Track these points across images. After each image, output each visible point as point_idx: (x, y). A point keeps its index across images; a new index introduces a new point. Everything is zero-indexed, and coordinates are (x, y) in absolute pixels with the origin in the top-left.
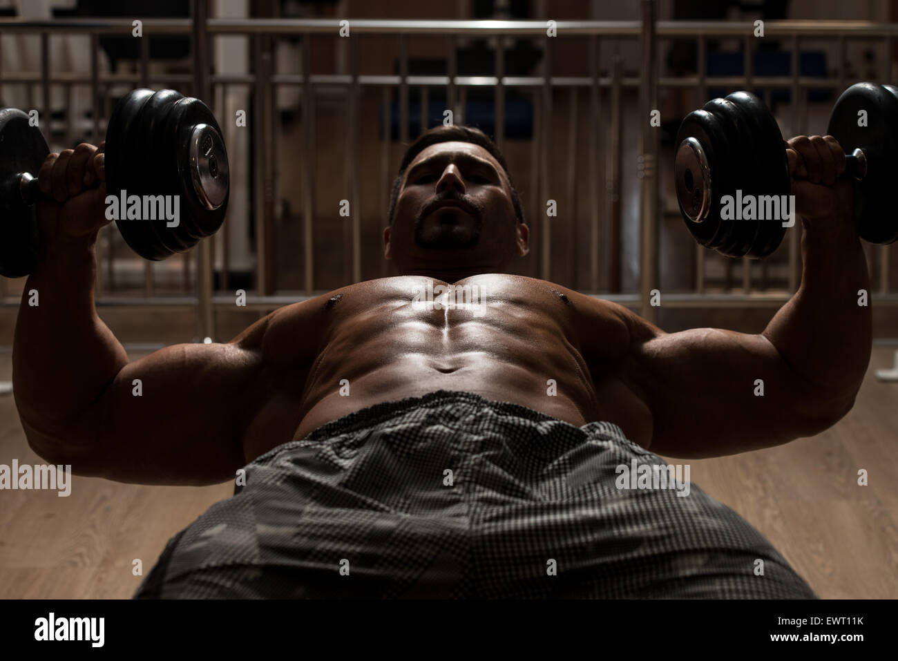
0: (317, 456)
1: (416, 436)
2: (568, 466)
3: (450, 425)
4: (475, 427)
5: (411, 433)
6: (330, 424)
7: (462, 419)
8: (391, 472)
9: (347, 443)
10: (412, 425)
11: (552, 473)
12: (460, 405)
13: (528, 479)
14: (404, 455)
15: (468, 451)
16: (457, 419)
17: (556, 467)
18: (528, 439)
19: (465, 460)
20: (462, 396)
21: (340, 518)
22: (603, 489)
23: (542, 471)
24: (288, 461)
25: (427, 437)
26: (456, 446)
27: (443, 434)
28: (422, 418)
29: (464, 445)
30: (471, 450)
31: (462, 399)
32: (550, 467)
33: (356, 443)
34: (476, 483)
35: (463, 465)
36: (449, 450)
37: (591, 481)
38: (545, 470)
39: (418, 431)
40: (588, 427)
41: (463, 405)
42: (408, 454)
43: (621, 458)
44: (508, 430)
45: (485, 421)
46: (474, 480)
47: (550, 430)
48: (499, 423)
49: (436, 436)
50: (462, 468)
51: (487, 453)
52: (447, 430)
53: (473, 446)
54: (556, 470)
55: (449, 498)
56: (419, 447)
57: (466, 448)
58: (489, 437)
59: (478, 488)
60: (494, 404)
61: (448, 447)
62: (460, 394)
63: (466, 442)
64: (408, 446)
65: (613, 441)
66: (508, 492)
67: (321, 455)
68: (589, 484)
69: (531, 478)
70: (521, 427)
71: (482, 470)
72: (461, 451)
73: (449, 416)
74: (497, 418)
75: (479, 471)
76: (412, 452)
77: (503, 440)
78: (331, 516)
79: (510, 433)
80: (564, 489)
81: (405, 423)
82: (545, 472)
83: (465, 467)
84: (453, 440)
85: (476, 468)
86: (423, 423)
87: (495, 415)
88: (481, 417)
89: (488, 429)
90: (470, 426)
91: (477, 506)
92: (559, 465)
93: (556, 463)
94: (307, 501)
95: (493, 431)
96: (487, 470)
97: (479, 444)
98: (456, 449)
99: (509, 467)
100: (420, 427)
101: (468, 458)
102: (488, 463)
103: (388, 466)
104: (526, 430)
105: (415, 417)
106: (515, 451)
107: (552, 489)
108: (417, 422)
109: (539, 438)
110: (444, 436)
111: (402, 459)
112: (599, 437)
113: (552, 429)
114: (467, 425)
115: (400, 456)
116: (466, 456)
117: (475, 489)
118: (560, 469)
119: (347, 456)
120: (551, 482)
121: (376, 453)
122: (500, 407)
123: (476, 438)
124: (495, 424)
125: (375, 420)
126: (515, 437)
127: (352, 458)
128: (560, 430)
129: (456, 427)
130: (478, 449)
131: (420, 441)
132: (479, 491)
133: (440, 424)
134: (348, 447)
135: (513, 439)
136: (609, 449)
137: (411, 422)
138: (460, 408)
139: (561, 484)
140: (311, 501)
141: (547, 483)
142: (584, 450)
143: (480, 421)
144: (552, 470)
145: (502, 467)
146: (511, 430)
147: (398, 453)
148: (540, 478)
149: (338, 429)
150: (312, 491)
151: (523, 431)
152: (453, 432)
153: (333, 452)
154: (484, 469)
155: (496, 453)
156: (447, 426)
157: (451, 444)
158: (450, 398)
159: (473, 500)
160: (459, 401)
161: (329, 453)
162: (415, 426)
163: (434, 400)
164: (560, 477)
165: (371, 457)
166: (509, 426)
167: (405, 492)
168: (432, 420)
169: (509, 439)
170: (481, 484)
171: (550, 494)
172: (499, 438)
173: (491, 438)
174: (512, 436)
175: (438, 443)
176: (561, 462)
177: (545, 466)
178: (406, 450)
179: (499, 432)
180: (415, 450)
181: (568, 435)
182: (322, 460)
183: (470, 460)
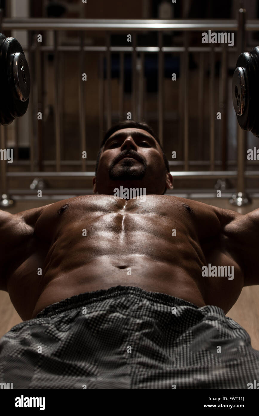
0: (46, 331)
1: (103, 320)
2: (191, 337)
3: (123, 312)
4: (138, 313)
5: (100, 318)
6: (55, 305)
7: (131, 308)
8: (87, 343)
9: (64, 320)
10: (101, 312)
11: (182, 342)
12: (129, 297)
13: (168, 345)
14: (95, 332)
15: (133, 330)
16: (128, 308)
17: (184, 338)
18: (169, 320)
19: (131, 336)
20: (131, 289)
21: (54, 382)
22: (210, 355)
23: (176, 340)
24: (29, 334)
25: (109, 321)
26: (126, 327)
27: (118, 319)
28: (107, 308)
29: (131, 326)
30: (135, 329)
31: (131, 291)
32: (181, 338)
33: (69, 320)
34: (137, 351)
35: (130, 339)
36: (122, 329)
37: (204, 349)
38: (178, 339)
39: (104, 317)
40: (205, 309)
41: (132, 296)
42: (98, 331)
43: (222, 333)
44: (157, 315)
45: (144, 309)
46: (135, 349)
47: (182, 313)
48: (152, 311)
49: (115, 321)
50: (129, 341)
51: (144, 331)
52: (121, 316)
53: (136, 327)
54: (184, 340)
55: (121, 361)
56: (104, 327)
57: (132, 328)
58: (145, 320)
59: (138, 354)
60: (150, 294)
61: (121, 328)
62: (130, 288)
63: (132, 324)
64: (98, 326)
65: (218, 321)
66: (155, 357)
67: (48, 331)
68: (203, 351)
69: (170, 345)
70: (165, 313)
71: (141, 343)
72: (129, 330)
73: (123, 306)
74: (151, 307)
75: (139, 344)
76: (100, 330)
77: (154, 322)
78: (49, 381)
79: (158, 317)
80: (188, 353)
81: (97, 311)
82: (178, 341)
83: (131, 340)
84: (125, 323)
85: (137, 341)
86: (107, 312)
87: (150, 305)
88: (142, 306)
89: (145, 315)
90: (135, 312)
91: (136, 368)
92: (186, 336)
93: (184, 335)
94: (35, 368)
95: (148, 316)
96: (143, 343)
97: (139, 326)
98: (126, 329)
99: (157, 339)
100: (106, 314)
101: (133, 335)
102: (144, 338)
103: (86, 340)
104: (168, 315)
105: (103, 307)
106: (161, 328)
107: (182, 352)
108: (104, 311)
109: (175, 319)
110: (119, 321)
111: (94, 334)
112: (210, 318)
113: (183, 312)
114: (133, 311)
115: (93, 332)
116: (132, 333)
117: (135, 355)
118: (186, 339)
119: (64, 330)
120: (181, 347)
121: (79, 331)
122: (154, 295)
123: (138, 321)
124: (150, 311)
125: (81, 303)
126: (161, 319)
127: (67, 331)
128: (188, 312)
129: (127, 313)
130: (139, 329)
131: (105, 324)
132: (138, 357)
133: (117, 312)
134: (65, 323)
135: (160, 321)
136: (215, 326)
137: (101, 310)
138: (129, 298)
139: (187, 349)
140: (38, 368)
141: (179, 348)
142: (201, 327)
143: (141, 309)
144: (182, 340)
145: (152, 340)
146: (159, 315)
147: (92, 330)
148: (175, 345)
149: (60, 308)
150: (39, 361)
151: (166, 315)
152: (125, 317)
153: (55, 329)
154: (142, 342)
155: (150, 330)
156: (121, 313)
157: (123, 326)
158: (124, 291)
159: (134, 364)
160: (129, 293)
161: (53, 330)
162: (103, 313)
163: (115, 292)
164: (187, 344)
165: (76, 334)
166: (158, 313)
167: (95, 357)
168: (113, 309)
169: (158, 321)
170: (139, 352)
171: (180, 356)
172: (152, 321)
173: (147, 321)
174: (159, 319)
175: (116, 325)
176: (188, 335)
177: (178, 336)
178: (97, 329)
179: (151, 317)
180: (102, 329)
181: (193, 315)
182: (49, 335)
183: (134, 336)
